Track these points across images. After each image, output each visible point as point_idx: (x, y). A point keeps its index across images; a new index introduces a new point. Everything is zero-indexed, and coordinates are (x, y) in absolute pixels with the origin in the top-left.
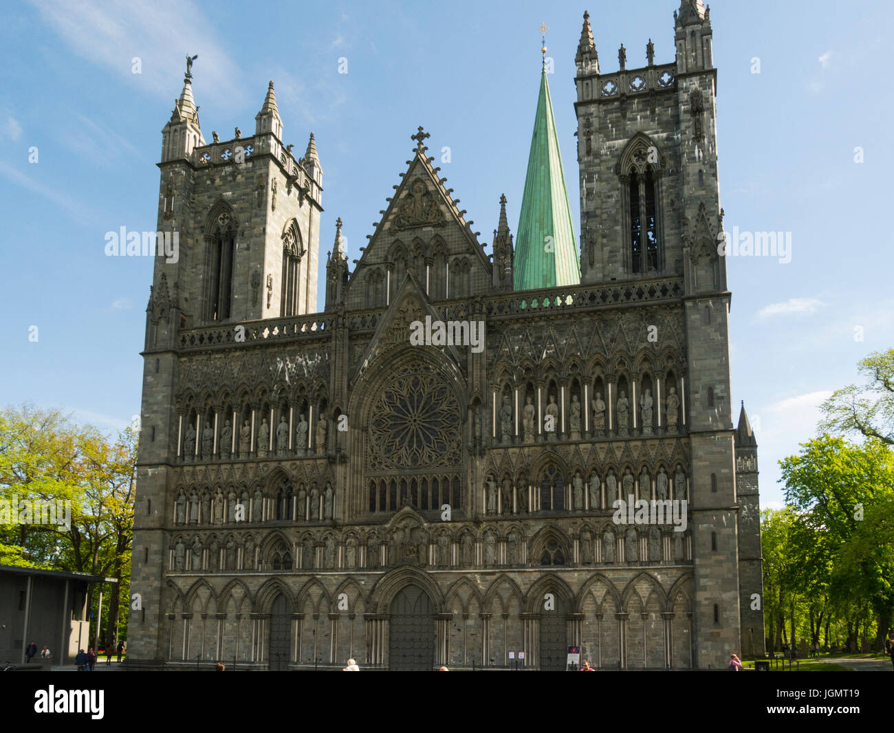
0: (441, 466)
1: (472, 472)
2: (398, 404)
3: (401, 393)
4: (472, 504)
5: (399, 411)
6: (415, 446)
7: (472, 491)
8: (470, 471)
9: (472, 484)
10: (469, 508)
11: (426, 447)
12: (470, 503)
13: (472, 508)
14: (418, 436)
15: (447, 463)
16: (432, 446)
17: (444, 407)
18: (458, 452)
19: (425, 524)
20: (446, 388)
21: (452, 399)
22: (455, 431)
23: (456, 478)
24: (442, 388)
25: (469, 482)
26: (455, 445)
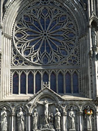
0: (65, 65)
1: (91, 68)
2: (33, 24)
3: (35, 17)
4: (92, 89)
5: (33, 28)
6: (45, 51)
7: (92, 81)
8: (89, 67)
9: (91, 76)
10: (90, 92)
11: (53, 52)
12: (90, 88)
13: (92, 92)
14: (47, 45)
15: (68, 62)
16: (58, 51)
17: (65, 27)
18: (76, 56)
19: (59, 102)
20: (66, 16)
21: (70, 22)
22: (73, 43)
23: (75, 72)
24: (62, 16)
25: (89, 75)
26: (73, 51)
